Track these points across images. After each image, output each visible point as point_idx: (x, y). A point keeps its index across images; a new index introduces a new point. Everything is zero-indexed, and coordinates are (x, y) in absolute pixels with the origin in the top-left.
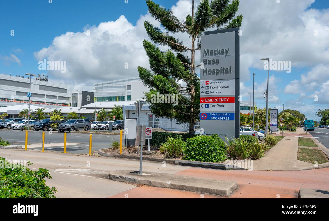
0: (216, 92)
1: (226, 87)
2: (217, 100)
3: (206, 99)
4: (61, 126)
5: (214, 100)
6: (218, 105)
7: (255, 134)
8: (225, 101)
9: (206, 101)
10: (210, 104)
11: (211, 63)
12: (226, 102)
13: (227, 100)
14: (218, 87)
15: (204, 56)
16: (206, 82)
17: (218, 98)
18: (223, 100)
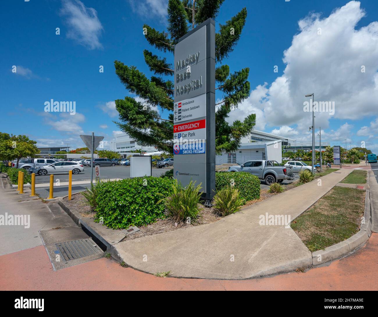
0: (188, 116)
1: (197, 107)
2: (189, 126)
3: (179, 127)
4: (158, 163)
5: (186, 127)
6: (189, 134)
7: (286, 169)
8: (196, 126)
9: (179, 130)
10: (182, 133)
11: (183, 79)
12: (197, 128)
13: (198, 125)
14: (190, 108)
15: (177, 71)
16: (179, 104)
17: (190, 123)
18: (194, 126)
